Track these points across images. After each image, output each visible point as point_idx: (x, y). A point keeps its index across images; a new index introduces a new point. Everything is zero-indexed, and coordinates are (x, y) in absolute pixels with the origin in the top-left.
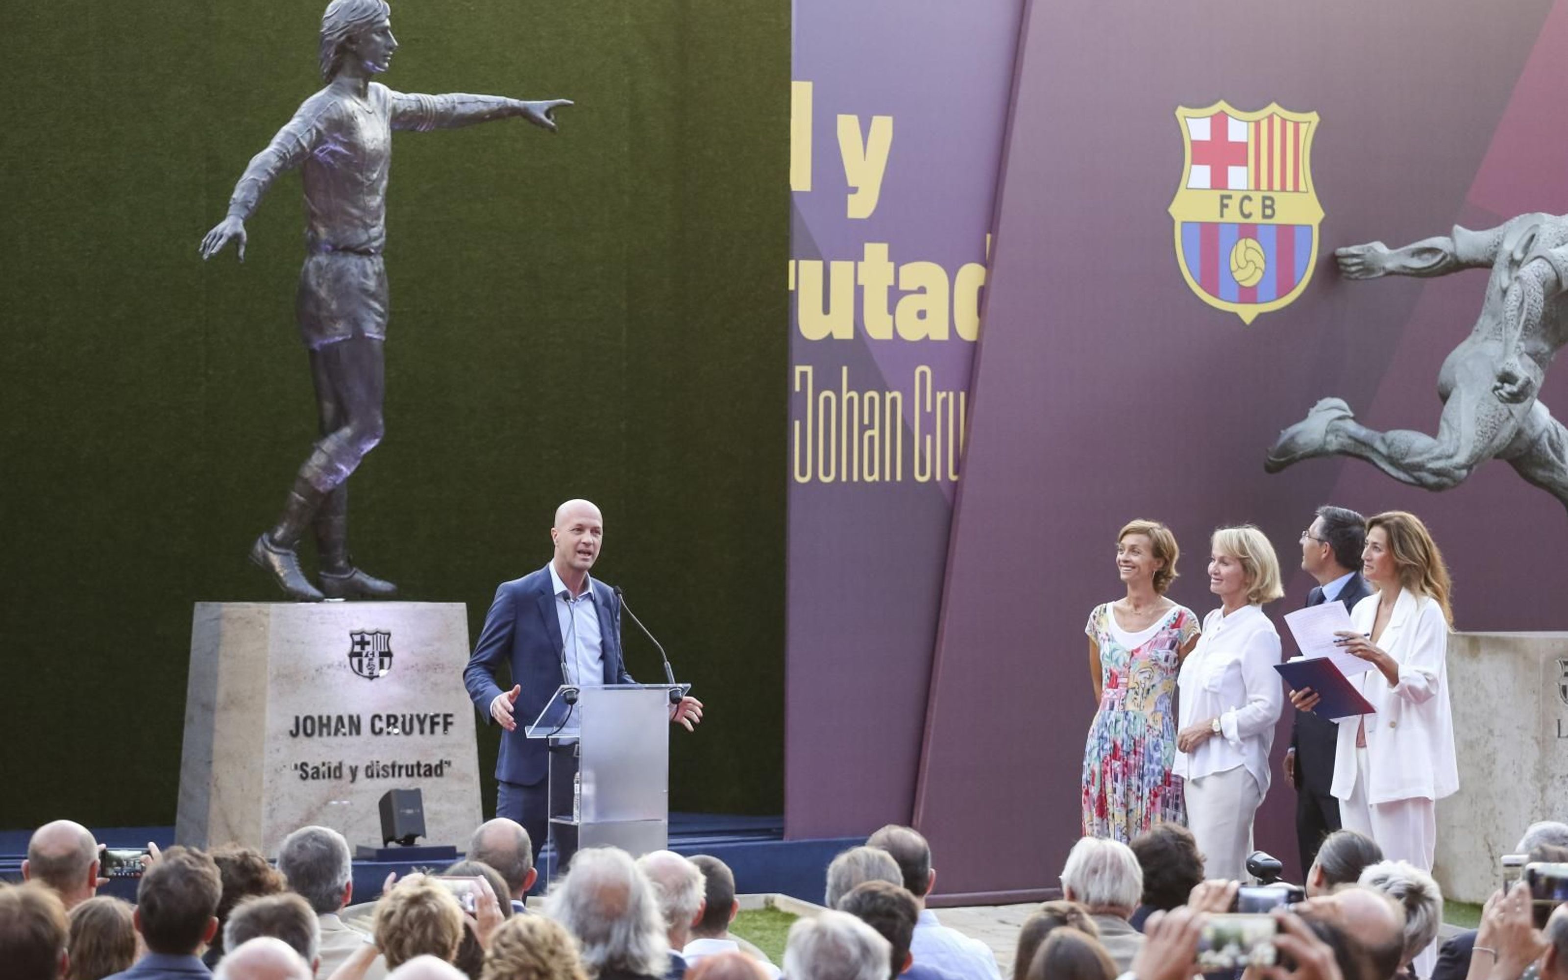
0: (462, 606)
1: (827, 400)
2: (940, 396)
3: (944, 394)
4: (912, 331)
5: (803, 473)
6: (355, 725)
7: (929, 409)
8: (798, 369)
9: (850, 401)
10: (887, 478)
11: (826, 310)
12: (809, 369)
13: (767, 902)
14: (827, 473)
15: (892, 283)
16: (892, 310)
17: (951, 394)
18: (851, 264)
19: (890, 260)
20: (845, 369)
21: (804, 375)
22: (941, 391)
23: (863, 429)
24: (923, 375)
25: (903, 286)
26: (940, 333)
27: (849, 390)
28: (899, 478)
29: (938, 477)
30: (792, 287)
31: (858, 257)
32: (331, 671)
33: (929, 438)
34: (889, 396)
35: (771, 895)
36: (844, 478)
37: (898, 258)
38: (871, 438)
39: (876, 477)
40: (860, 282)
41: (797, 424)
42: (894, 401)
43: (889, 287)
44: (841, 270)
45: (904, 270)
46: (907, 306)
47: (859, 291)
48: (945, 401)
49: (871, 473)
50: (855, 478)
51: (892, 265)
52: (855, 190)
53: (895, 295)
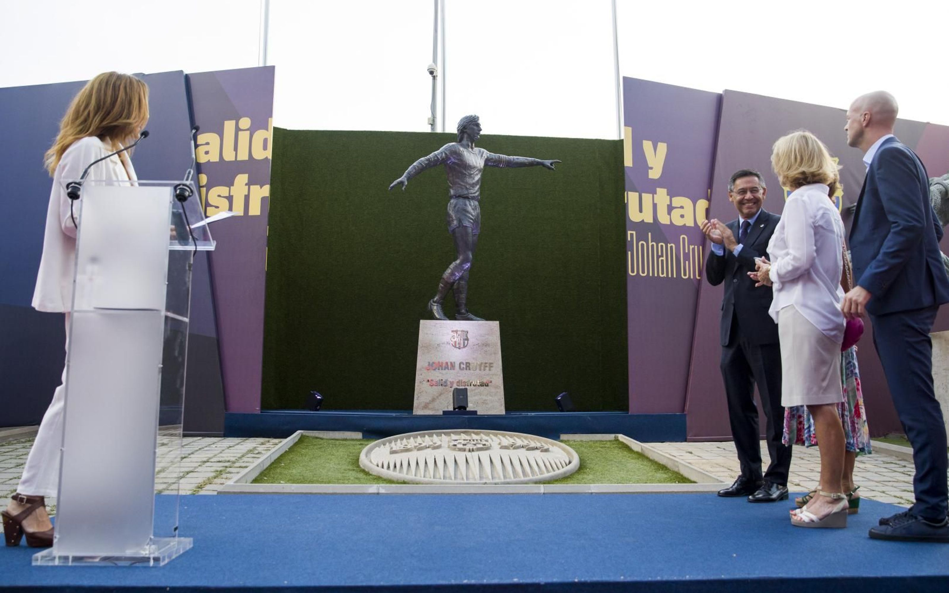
0: (498, 322)
1: (642, 245)
2: (691, 247)
3: (693, 246)
4: (678, 222)
5: (633, 272)
6: (453, 365)
7: (687, 251)
8: (629, 232)
9: (653, 246)
10: (670, 276)
11: (641, 211)
12: (634, 233)
13: (615, 437)
14: (643, 272)
15: (669, 203)
16: (669, 213)
17: (696, 247)
18: (651, 195)
19: (668, 195)
20: (650, 234)
21: (632, 235)
22: (692, 245)
23: (658, 257)
24: (684, 238)
25: (673, 205)
26: (690, 223)
27: (652, 242)
28: (675, 276)
29: (692, 277)
30: (626, 202)
31: (654, 193)
32: (444, 345)
33: (687, 262)
34: (669, 245)
35: (617, 435)
36: (651, 275)
37: (672, 194)
38: (662, 261)
39: (665, 275)
40: (655, 202)
41: (629, 253)
42: (671, 247)
43: (668, 205)
44: (647, 197)
45: (673, 199)
46: (676, 213)
47: (655, 206)
48: (693, 249)
49: (663, 274)
50: (656, 275)
51: (669, 197)
52: (651, 168)
53: (670, 208)
